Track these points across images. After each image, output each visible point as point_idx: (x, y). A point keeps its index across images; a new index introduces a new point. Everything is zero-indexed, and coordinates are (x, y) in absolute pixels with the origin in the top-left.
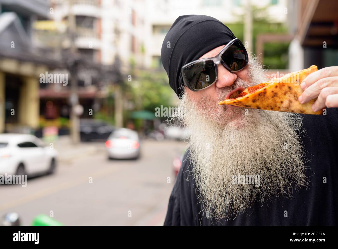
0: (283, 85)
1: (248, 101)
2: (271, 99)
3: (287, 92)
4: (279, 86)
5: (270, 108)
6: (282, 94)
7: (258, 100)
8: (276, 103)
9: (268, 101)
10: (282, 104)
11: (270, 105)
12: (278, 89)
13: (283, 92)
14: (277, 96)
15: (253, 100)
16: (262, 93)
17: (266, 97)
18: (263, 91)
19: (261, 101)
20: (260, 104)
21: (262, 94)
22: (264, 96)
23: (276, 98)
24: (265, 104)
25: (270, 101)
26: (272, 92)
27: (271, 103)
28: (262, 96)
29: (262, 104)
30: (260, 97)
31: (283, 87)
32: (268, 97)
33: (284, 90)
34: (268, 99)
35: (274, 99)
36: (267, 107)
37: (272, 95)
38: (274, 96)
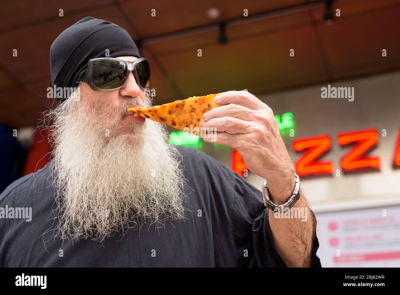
0: (204, 101)
1: (164, 111)
2: (189, 114)
3: (206, 110)
4: (199, 102)
5: (186, 125)
6: (201, 111)
7: (175, 111)
8: (192, 119)
9: (184, 116)
10: (199, 122)
11: (186, 121)
12: (197, 104)
13: (202, 109)
14: (195, 112)
15: (170, 111)
16: (180, 104)
17: (183, 110)
18: (181, 104)
19: (178, 114)
20: (175, 118)
21: (180, 106)
22: (182, 109)
23: (193, 113)
24: (181, 118)
25: (187, 116)
26: (191, 106)
27: (187, 119)
28: (180, 109)
29: (178, 118)
30: (177, 109)
31: (203, 104)
32: (185, 111)
33: (203, 108)
34: (185, 112)
35: (191, 114)
36: (183, 122)
37: (191, 109)
38: (192, 111)
